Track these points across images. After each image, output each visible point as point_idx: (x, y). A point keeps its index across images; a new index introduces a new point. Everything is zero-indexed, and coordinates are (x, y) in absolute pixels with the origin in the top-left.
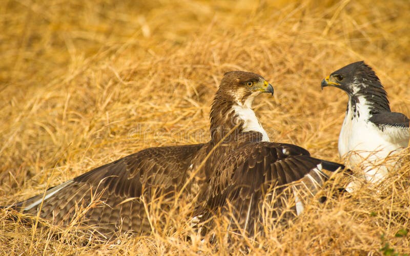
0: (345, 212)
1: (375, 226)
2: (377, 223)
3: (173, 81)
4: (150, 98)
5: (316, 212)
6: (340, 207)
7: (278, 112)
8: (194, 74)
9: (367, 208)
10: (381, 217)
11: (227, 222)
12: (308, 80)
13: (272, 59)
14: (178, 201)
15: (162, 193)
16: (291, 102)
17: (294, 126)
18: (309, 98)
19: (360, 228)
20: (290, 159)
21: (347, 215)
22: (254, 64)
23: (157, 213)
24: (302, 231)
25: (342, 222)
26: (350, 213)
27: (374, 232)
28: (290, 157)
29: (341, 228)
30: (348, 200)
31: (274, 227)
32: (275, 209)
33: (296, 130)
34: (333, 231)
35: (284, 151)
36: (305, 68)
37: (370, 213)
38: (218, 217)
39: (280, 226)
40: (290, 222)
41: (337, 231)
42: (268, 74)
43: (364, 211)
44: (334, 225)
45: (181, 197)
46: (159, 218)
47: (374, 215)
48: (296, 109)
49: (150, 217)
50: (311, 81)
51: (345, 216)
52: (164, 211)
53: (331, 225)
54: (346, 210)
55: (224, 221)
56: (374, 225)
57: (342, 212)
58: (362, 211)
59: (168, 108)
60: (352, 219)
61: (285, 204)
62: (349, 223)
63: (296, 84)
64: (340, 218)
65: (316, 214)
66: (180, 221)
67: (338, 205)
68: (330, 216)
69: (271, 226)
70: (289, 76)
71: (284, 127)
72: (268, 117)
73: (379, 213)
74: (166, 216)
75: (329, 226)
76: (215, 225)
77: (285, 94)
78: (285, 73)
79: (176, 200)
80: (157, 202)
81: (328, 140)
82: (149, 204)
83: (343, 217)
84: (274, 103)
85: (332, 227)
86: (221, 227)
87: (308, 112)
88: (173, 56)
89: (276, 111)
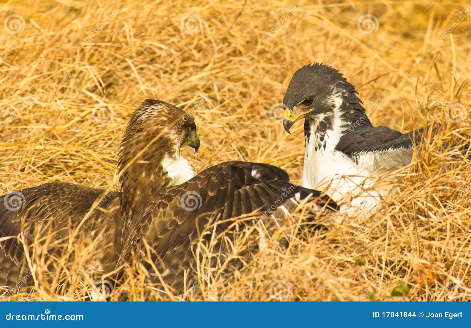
0: (317, 259)
1: (362, 280)
2: (364, 275)
3: (66, 67)
4: (33, 91)
5: (275, 259)
6: (309, 251)
7: (218, 112)
8: (97, 56)
9: (350, 252)
10: (371, 267)
11: (144, 272)
12: (263, 64)
13: (211, 34)
14: (74, 243)
15: (50, 232)
16: (238, 97)
17: (243, 133)
18: (264, 92)
19: (339, 282)
20: (261, 184)
21: (320, 263)
22: (184, 42)
23: (43, 259)
24: (254, 286)
25: (312, 274)
26: (324, 261)
27: (360, 288)
28: (260, 182)
29: (312, 282)
30: (321, 242)
31: (214, 281)
32: (215, 255)
33: (245, 138)
34: (299, 286)
35: (254, 173)
36: (259, 47)
37: (353, 261)
38: (131, 265)
39: (222, 280)
40: (237, 273)
41: (305, 286)
42: (205, 56)
43: (346, 259)
44: (301, 278)
45: (77, 237)
46: (45, 269)
47: (360, 264)
48: (245, 107)
49: (32, 266)
50: (268, 66)
51: (317, 265)
52: (52, 257)
53: (297, 278)
54: (319, 256)
55: (140, 272)
56: (359, 278)
57: (312, 258)
58: (341, 258)
59: (59, 105)
60: (328, 268)
61: (230, 247)
62: (321, 275)
63: (245, 71)
64: (309, 268)
65: (275, 262)
66: (75, 271)
67: (307, 249)
68: (295, 265)
69: (209, 279)
70: (235, 59)
71: (229, 134)
72: (204, 119)
73: (366, 261)
74: (55, 265)
75: (294, 279)
76: (126, 277)
77: (230, 85)
78: (229, 55)
79: (71, 241)
80: (42, 243)
81: (293, 153)
82: (32, 245)
83: (313, 266)
84: (214, 99)
85: (297, 281)
86: (136, 280)
87: (263, 113)
88: (67, 30)
89: (216, 110)
